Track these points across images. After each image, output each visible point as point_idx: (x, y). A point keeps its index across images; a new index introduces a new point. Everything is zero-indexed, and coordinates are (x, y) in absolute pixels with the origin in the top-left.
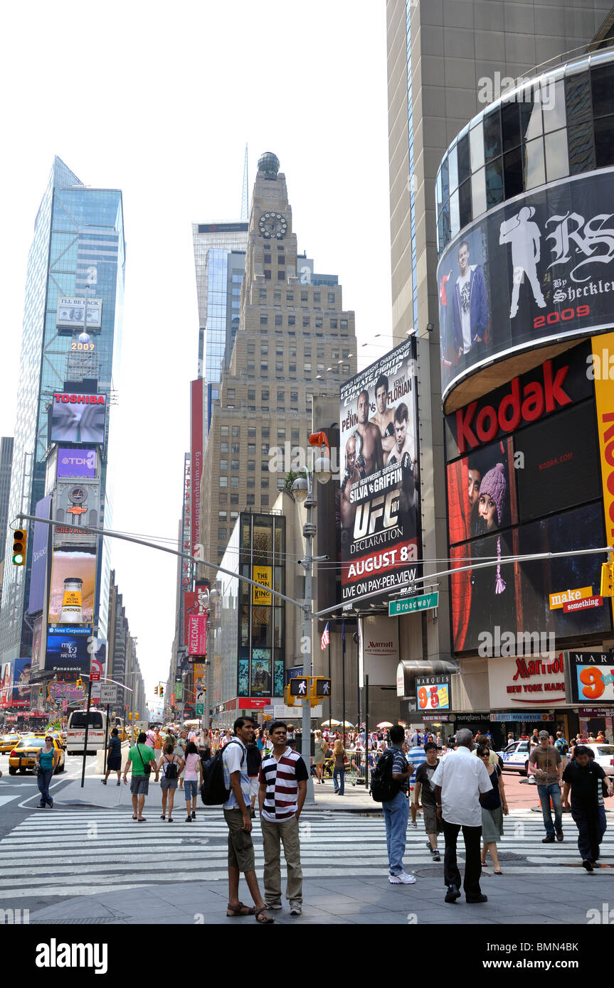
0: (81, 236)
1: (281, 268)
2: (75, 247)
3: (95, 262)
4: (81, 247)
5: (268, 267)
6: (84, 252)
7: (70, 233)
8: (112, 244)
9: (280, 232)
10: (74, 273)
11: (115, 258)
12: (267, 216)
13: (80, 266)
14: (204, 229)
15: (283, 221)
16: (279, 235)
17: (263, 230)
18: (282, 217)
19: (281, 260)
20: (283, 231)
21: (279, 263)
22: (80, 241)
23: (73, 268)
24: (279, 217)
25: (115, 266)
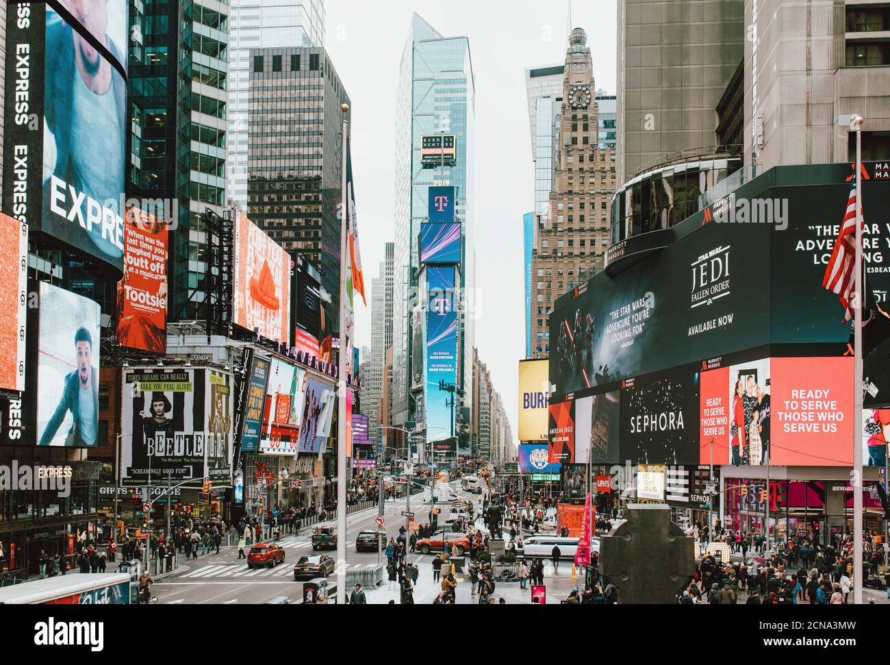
0: (437, 82)
1: (586, 134)
2: (433, 91)
3: (449, 104)
4: (437, 91)
5: (575, 134)
6: (439, 95)
7: (428, 80)
8: (462, 86)
9: (585, 102)
10: (433, 115)
11: (465, 99)
12: (575, 89)
13: (436, 108)
14: (534, 74)
15: (588, 92)
16: (584, 105)
17: (571, 102)
18: (587, 89)
19: (586, 128)
20: (588, 101)
21: (584, 130)
22: (436, 87)
23: (431, 111)
24: (584, 89)
25: (465, 106)
